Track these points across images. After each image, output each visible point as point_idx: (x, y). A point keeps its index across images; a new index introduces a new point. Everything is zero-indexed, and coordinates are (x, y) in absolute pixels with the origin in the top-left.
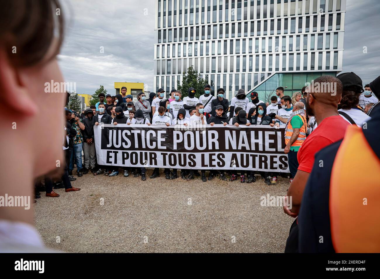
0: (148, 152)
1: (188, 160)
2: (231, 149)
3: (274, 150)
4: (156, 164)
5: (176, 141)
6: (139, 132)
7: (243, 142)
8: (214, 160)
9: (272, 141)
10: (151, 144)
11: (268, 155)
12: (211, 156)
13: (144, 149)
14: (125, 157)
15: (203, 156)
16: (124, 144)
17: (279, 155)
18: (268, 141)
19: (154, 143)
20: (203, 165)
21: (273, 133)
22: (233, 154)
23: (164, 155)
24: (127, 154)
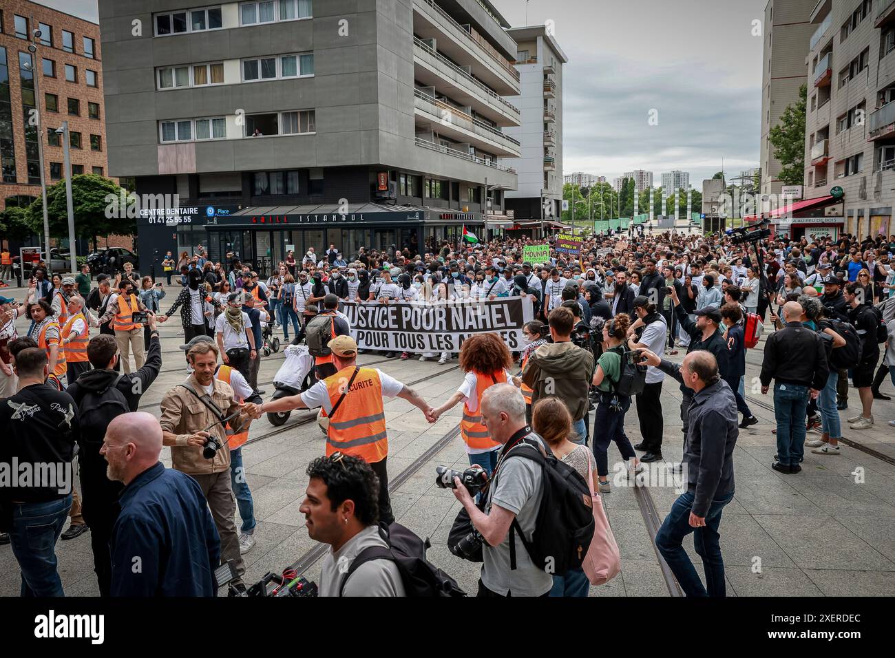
0: (380, 332)
1: (417, 342)
2: (458, 330)
3: (503, 325)
4: (388, 346)
5: (405, 319)
6: (374, 309)
7: (470, 320)
8: (442, 342)
9: (500, 316)
10: (383, 323)
11: (498, 332)
12: (438, 337)
13: (376, 329)
14: (361, 337)
15: (430, 336)
16: (360, 321)
17: (508, 331)
18: (496, 316)
19: (386, 321)
20: (432, 348)
21: (499, 306)
22: (460, 335)
23: (396, 335)
24: (363, 333)
